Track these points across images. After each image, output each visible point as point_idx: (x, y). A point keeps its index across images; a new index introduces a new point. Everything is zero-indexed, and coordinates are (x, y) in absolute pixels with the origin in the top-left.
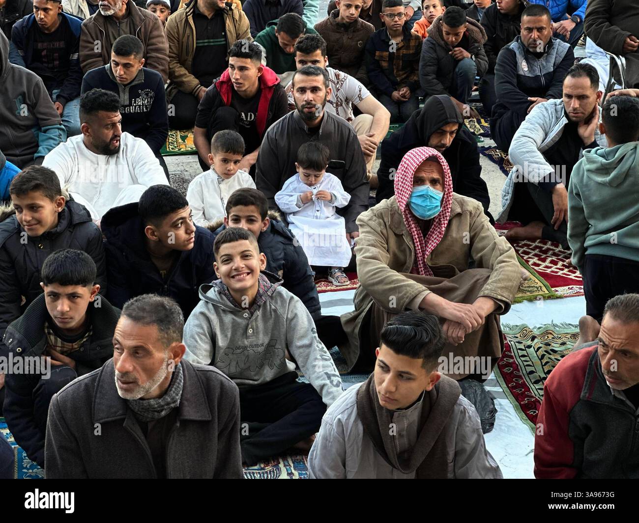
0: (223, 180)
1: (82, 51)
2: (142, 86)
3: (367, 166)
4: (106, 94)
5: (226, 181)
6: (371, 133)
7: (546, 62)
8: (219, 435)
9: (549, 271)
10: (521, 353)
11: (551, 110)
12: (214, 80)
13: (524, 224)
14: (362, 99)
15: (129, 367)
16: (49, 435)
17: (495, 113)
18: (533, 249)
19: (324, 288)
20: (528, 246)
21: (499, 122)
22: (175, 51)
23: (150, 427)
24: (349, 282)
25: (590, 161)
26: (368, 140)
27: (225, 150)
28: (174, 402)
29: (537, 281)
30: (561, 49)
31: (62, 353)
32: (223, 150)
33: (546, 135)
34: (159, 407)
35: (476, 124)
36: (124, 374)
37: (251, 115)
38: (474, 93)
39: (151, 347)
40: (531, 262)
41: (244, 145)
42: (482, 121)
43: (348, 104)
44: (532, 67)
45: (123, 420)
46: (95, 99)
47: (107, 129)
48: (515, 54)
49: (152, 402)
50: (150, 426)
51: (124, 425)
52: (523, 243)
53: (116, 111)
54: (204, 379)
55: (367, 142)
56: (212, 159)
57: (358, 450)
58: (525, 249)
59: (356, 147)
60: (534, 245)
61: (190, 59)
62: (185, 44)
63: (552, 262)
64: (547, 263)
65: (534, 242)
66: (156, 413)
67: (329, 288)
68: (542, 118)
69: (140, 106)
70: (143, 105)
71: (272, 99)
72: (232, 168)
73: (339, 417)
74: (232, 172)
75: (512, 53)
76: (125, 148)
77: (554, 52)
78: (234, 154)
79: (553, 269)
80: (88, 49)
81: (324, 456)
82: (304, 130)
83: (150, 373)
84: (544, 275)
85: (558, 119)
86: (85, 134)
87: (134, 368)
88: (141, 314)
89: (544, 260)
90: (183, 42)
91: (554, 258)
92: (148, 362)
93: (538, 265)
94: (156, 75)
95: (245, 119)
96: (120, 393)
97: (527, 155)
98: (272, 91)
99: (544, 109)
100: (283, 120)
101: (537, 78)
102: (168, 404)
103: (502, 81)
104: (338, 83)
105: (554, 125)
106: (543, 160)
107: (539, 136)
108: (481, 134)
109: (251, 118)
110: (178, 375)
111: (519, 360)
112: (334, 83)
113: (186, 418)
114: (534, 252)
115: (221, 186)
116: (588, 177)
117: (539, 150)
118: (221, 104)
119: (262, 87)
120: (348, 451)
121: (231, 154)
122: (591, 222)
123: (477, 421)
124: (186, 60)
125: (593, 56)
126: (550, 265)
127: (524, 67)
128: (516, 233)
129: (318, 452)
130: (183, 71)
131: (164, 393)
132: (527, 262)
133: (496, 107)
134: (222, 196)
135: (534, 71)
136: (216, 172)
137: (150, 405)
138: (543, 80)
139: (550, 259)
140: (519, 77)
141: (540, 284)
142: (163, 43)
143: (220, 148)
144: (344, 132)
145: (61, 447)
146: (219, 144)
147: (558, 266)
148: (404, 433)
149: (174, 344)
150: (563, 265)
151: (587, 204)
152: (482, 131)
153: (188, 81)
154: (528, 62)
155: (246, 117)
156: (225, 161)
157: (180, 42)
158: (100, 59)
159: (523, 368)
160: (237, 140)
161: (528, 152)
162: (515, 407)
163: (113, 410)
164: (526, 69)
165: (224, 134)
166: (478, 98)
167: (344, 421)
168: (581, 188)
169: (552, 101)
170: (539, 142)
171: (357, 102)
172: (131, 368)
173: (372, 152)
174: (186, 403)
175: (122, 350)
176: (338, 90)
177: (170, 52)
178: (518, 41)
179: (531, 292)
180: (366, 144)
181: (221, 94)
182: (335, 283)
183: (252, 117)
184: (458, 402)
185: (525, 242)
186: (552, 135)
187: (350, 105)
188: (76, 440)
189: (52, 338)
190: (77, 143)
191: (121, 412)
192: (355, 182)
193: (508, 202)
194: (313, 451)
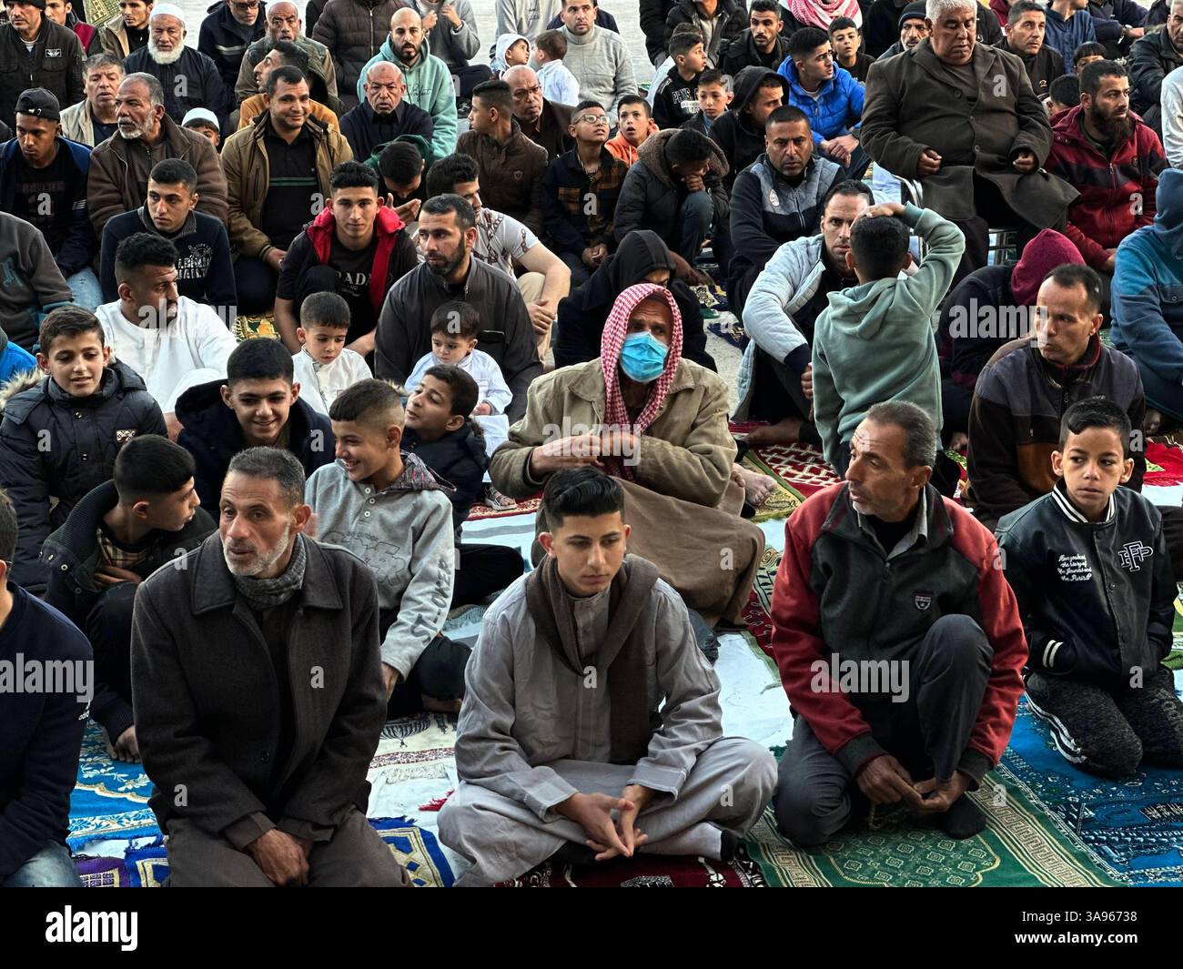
0: (321, 366)
1: (91, 195)
2: (193, 240)
3: (539, 348)
4: (155, 240)
5: (326, 366)
6: (543, 300)
7: (806, 193)
8: (353, 630)
9: (807, 482)
10: (761, 581)
11: (802, 252)
12: (305, 226)
13: (773, 423)
14: (528, 250)
15: (245, 531)
16: (136, 634)
17: (732, 272)
18: (787, 456)
19: (479, 514)
20: (780, 452)
21: (739, 282)
22: (237, 194)
23: (265, 618)
24: (516, 505)
25: (837, 305)
26: (538, 310)
27: (321, 322)
28: (296, 583)
29: (789, 494)
30: (826, 173)
31: (125, 568)
32: (318, 322)
33: (795, 289)
34: (277, 588)
35: (708, 293)
36: (239, 540)
37: (361, 277)
38: (705, 250)
39: (271, 506)
40: (783, 471)
41: (349, 314)
42: (718, 288)
43: (506, 258)
44: (785, 201)
45: (231, 607)
46: (139, 247)
47: (157, 290)
48: (759, 181)
49: (268, 582)
50: (266, 615)
51: (234, 612)
52: (773, 448)
53: (170, 266)
54: (332, 562)
55: (538, 314)
56: (303, 336)
57: (529, 654)
58: (774, 455)
59: (520, 311)
60: (788, 450)
61: (260, 204)
62: (251, 183)
63: (813, 470)
64: (805, 472)
65: (789, 446)
66: (273, 597)
67: (486, 514)
68: (789, 265)
69: (190, 268)
70: (195, 267)
71: (394, 251)
72: (332, 347)
73: (504, 612)
74: (333, 354)
75: (755, 181)
76: (183, 318)
77: (817, 178)
78: (335, 327)
79: (813, 479)
80: (100, 192)
81: (485, 664)
82: (442, 288)
83: (271, 540)
84: (799, 487)
85: (811, 266)
86: (125, 300)
87: (252, 534)
88: (257, 466)
89: (801, 469)
90: (248, 179)
91: (816, 466)
92: (267, 525)
93: (793, 476)
94: (215, 221)
95: (351, 282)
96: (231, 567)
97: (768, 320)
98: (394, 241)
99: (790, 252)
100: (412, 274)
101: (793, 216)
102: (288, 585)
103: (741, 221)
104: (490, 227)
105: (807, 275)
106: (792, 327)
107: (784, 290)
108: (715, 307)
109: (360, 281)
110: (299, 551)
111: (759, 589)
112: (483, 226)
113: (311, 604)
114: (787, 460)
115: (318, 374)
116: (835, 329)
117: (785, 310)
118: (315, 262)
119: (379, 234)
120: (517, 655)
121: (331, 328)
122: (844, 396)
123: (683, 612)
124: (253, 207)
125: (884, 189)
126: (809, 475)
127: (773, 200)
128: (763, 434)
129: (478, 661)
130: (245, 223)
131: (282, 571)
132: (777, 471)
133: (734, 262)
134: (322, 389)
135: (788, 206)
136: (309, 355)
137: (265, 586)
138: (802, 219)
139: (809, 466)
140: (766, 215)
141: (793, 498)
142: (218, 180)
143: (314, 319)
144: (502, 290)
145: (153, 646)
146: (313, 312)
147: (821, 476)
148: (589, 629)
149: (297, 506)
150: (828, 474)
151: (835, 368)
152: (716, 303)
153: (250, 241)
154: (779, 194)
155: (354, 280)
156: (323, 339)
157: (244, 179)
158: (121, 206)
159: (764, 598)
160: (339, 307)
161: (768, 315)
162: (751, 643)
163: (219, 595)
164: (776, 203)
165: (319, 298)
166: (712, 256)
167: (509, 618)
168: (825, 344)
169: (802, 239)
170: (785, 298)
171: (519, 253)
172: (247, 534)
173: (545, 328)
174: (309, 586)
175: (232, 513)
176: (490, 237)
177: (229, 195)
178: (762, 162)
179: (780, 508)
180: (536, 316)
181: (315, 245)
182: (495, 506)
183: (362, 279)
184: (656, 586)
185: (775, 447)
186: (803, 289)
187: (510, 260)
188: (171, 635)
189: (110, 549)
190: (112, 313)
191: (228, 597)
192: (521, 361)
193: (747, 390)
194: (472, 661)
